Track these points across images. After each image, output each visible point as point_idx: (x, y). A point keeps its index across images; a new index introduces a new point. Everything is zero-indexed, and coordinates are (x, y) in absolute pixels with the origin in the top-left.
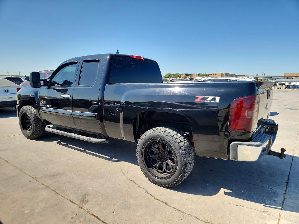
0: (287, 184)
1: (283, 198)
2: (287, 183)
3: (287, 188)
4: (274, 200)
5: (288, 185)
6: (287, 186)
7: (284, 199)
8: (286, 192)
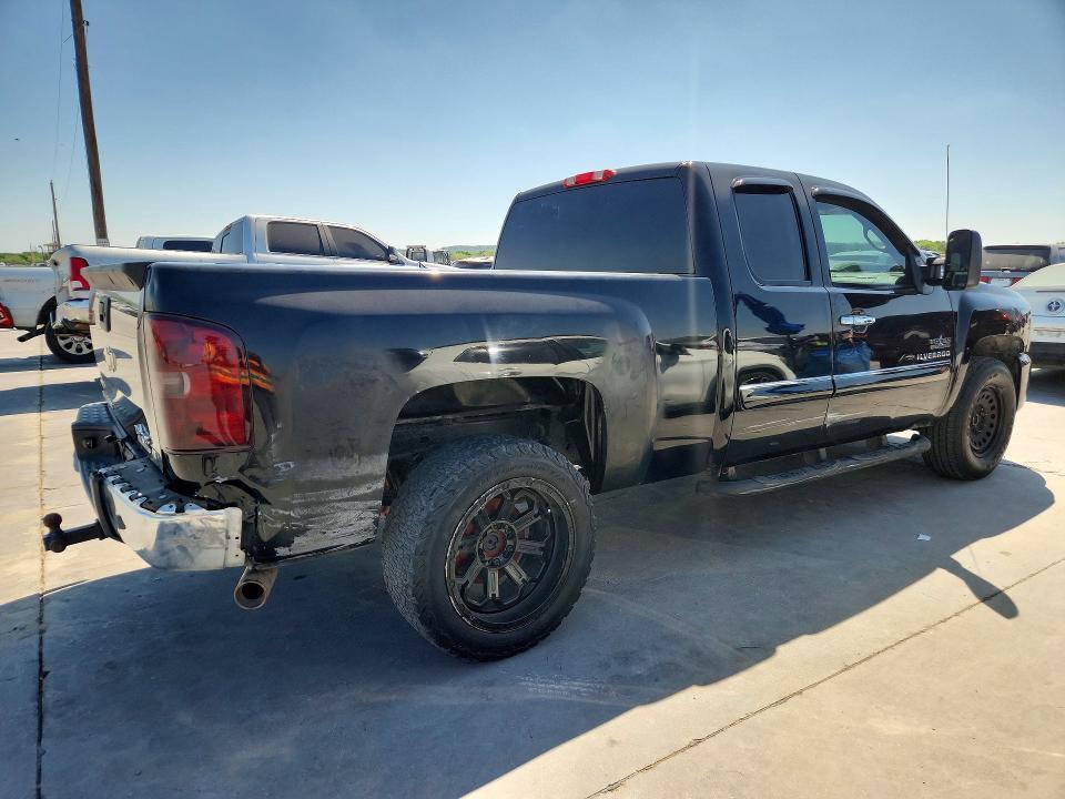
0: (41, 667)
1: (45, 619)
2: (43, 674)
3: (41, 654)
4: (68, 601)
5: (37, 665)
6: (41, 661)
7: (40, 620)
8: (41, 639)
